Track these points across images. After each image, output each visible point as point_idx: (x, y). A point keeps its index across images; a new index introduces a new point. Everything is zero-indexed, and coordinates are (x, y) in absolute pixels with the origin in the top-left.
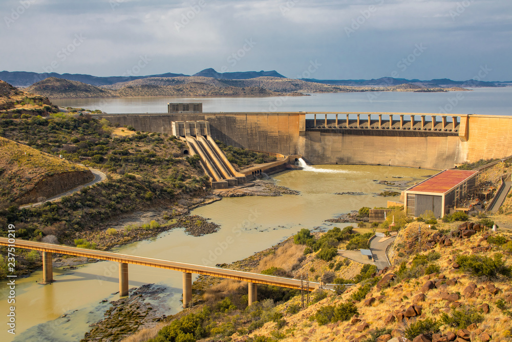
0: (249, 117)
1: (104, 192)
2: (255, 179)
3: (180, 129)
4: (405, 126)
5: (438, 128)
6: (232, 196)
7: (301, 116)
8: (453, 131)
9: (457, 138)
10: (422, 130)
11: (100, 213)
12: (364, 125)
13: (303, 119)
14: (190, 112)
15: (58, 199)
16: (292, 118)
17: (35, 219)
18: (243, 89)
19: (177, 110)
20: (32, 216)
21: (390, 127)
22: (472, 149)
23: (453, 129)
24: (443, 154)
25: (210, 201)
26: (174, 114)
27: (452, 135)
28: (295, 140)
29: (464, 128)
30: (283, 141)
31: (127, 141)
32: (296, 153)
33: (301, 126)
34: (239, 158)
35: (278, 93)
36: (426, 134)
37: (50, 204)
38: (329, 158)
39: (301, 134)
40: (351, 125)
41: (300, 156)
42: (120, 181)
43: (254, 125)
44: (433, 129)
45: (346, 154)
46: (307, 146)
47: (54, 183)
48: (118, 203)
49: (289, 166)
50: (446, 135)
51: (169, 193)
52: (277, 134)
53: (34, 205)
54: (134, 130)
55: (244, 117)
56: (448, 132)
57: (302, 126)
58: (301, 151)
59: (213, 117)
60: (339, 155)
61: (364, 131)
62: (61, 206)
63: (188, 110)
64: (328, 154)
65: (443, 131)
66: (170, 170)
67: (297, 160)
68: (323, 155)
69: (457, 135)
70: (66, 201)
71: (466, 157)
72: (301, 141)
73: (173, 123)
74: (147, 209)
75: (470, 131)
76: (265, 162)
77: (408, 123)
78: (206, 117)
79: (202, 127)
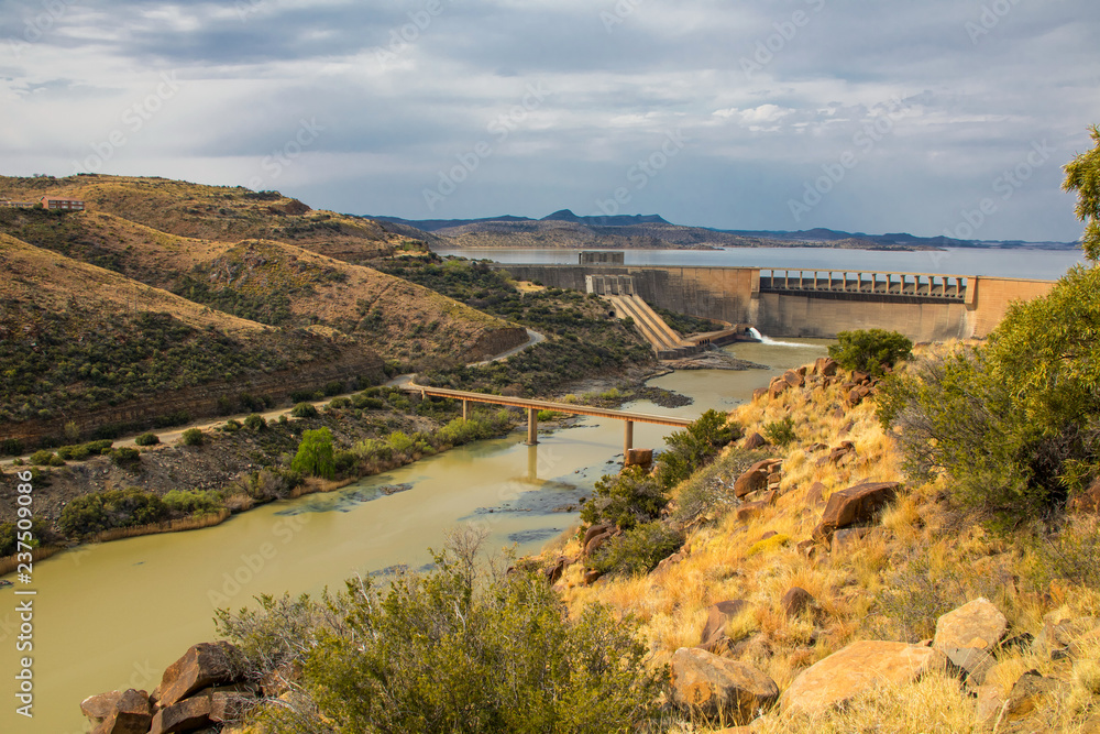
0: (686, 272)
1: (548, 353)
2: (703, 351)
3: (597, 284)
4: (893, 289)
5: (938, 293)
6: (686, 368)
7: (753, 273)
8: (957, 297)
9: (962, 306)
10: (915, 295)
11: (550, 378)
12: (837, 287)
13: (756, 276)
14: (609, 264)
15: (502, 359)
16: (742, 275)
17: (485, 379)
18: (629, 239)
19: (592, 261)
20: (482, 375)
21: (873, 290)
22: (982, 321)
23: (957, 295)
24: (942, 327)
25: (663, 372)
26: (588, 265)
27: (955, 301)
28: (744, 304)
29: (972, 294)
30: (729, 305)
31: (541, 298)
32: (745, 322)
33: (753, 286)
34: (678, 323)
35: (677, 246)
36: (920, 300)
37: (496, 363)
38: (790, 328)
39: (753, 296)
40: (820, 286)
41: (752, 325)
42: (561, 342)
43: (691, 283)
44: (929, 293)
45: (812, 323)
46: (760, 312)
47: (493, 340)
48: (566, 367)
49: (741, 337)
50: (946, 301)
51: (616, 360)
52: (721, 295)
53: (481, 363)
54: (540, 285)
55: (678, 272)
56: (950, 298)
57: (755, 285)
58: (753, 318)
59: (638, 270)
60: (803, 326)
61: (838, 294)
62: (508, 366)
63: (605, 261)
64: (789, 323)
65: (943, 296)
66: (604, 334)
67: (747, 330)
68: (782, 325)
69: (962, 302)
70: (512, 361)
71: (973, 331)
72: (753, 305)
73: (587, 277)
74: (596, 377)
75: (980, 298)
76: (711, 331)
77: (897, 286)
78: (629, 271)
79: (624, 283)
